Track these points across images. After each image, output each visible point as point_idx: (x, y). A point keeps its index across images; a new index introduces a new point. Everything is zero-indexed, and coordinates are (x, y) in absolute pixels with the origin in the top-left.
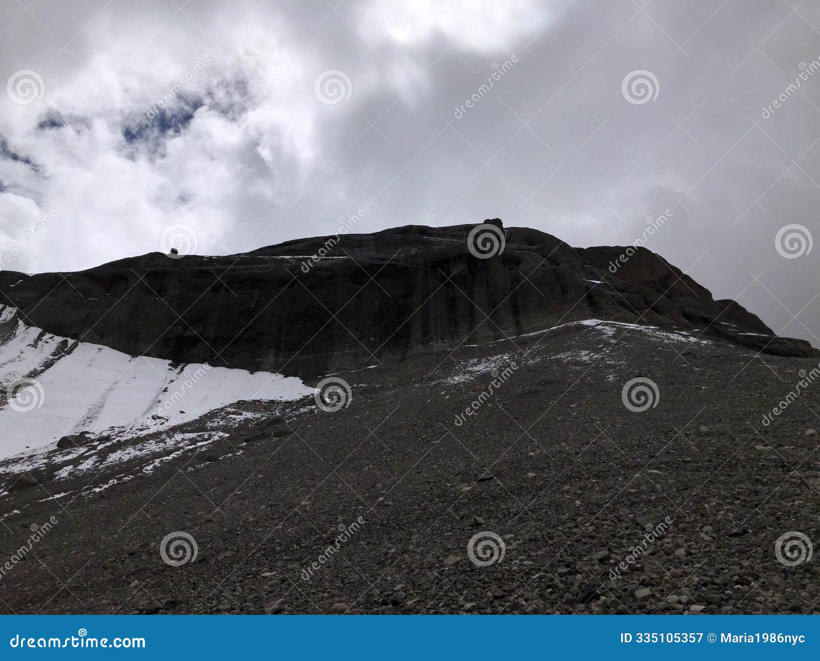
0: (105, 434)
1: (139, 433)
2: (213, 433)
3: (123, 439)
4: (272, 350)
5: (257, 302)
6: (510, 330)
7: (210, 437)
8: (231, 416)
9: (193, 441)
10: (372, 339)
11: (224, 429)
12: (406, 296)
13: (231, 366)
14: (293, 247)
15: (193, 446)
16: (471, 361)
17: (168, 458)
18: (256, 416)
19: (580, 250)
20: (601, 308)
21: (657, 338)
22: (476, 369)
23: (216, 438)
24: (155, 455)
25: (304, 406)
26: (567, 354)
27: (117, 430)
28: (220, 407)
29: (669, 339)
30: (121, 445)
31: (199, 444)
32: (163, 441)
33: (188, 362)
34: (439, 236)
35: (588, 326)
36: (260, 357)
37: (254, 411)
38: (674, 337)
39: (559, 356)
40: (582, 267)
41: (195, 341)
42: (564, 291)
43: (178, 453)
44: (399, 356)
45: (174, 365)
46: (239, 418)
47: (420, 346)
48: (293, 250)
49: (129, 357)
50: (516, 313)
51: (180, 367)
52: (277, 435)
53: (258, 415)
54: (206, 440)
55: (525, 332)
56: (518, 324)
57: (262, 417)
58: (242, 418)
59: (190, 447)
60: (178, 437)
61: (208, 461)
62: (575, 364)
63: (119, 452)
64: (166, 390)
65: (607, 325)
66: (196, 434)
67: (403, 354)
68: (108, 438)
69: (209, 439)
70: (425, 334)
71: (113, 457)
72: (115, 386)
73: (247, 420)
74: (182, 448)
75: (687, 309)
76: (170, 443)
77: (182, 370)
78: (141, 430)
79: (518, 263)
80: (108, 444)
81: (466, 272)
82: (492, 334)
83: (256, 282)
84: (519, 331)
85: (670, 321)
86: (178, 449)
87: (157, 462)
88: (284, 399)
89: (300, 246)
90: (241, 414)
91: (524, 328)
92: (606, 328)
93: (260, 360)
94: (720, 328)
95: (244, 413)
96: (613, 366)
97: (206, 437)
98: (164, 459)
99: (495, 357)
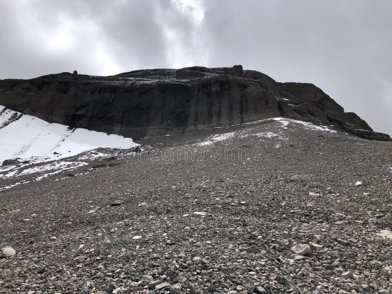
0: (27, 160)
1: (45, 160)
2: (80, 162)
3: (35, 163)
4: (119, 124)
5: (113, 100)
6: (237, 121)
7: (78, 164)
8: (92, 155)
9: (69, 166)
10: (169, 121)
11: (86, 161)
12: (188, 101)
13: (98, 131)
14: (135, 74)
15: (68, 168)
16: (216, 135)
17: (53, 173)
18: (105, 156)
19: (281, 84)
20: (284, 112)
21: (308, 127)
22: (216, 139)
23: (81, 165)
24: (47, 172)
25: (130, 152)
26: (261, 133)
27: (34, 158)
28: (89, 150)
29: (314, 128)
30: (33, 166)
31: (71, 167)
32: (54, 165)
33: (77, 127)
34: (210, 72)
35: (276, 121)
36: (113, 127)
37: (105, 153)
38: (318, 128)
39: (257, 134)
40: (280, 91)
41: (81, 117)
42: (267, 103)
43: (59, 171)
44: (181, 131)
45: (70, 128)
46: (96, 156)
47: (192, 126)
48: (136, 75)
49: (48, 123)
50: (242, 113)
51: (73, 130)
52: (110, 166)
53: (106, 155)
54: (76, 166)
55: (244, 122)
56: (242, 118)
57: (108, 156)
58: (98, 156)
59: (66, 169)
60: (62, 163)
61: (69, 176)
62: (263, 139)
63: (30, 169)
64: (64, 140)
65: (285, 120)
66: (72, 162)
67: (184, 130)
68: (27, 162)
69: (77, 165)
70: (195, 121)
71: (25, 172)
72: (38, 137)
73: (100, 157)
74: (62, 169)
75: (330, 116)
76: (57, 166)
77: (74, 131)
78: (46, 159)
79: (246, 87)
80: (27, 165)
81: (219, 90)
82: (229, 122)
83: (114, 89)
84: (242, 122)
85: (319, 121)
86: (59, 169)
87: (46, 176)
88: (121, 148)
89: (139, 73)
90: (98, 154)
91: (245, 120)
92: (285, 121)
93: (113, 128)
94: (345, 126)
95: (99, 154)
96: (281, 140)
97: (76, 164)
98: (50, 174)
99: (227, 134)
